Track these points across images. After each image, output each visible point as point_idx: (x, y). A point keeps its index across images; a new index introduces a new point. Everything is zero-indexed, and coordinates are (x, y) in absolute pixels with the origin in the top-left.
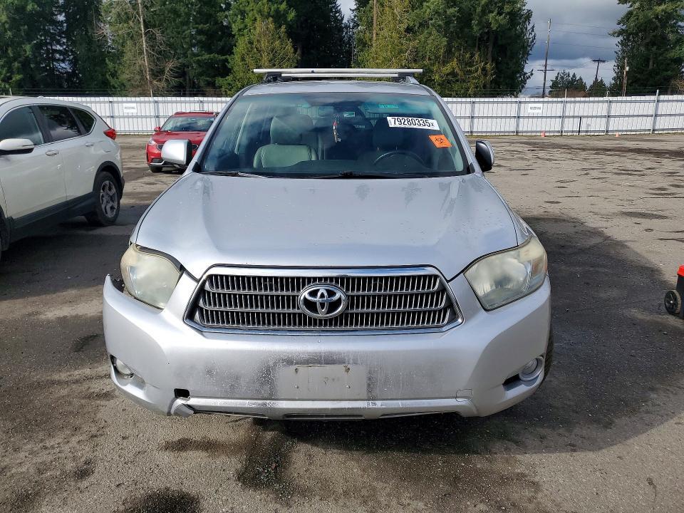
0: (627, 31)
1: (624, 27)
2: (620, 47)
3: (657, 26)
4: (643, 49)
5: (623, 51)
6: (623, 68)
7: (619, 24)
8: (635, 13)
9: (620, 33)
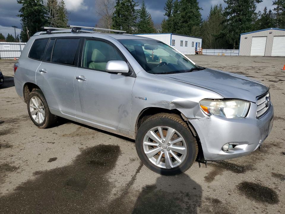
0: (24, 15)
1: (22, 13)
2: (22, 22)
3: (36, 15)
4: (32, 24)
5: (24, 24)
6: (26, 31)
7: (20, 12)
8: (26, 8)
9: (21, 16)
